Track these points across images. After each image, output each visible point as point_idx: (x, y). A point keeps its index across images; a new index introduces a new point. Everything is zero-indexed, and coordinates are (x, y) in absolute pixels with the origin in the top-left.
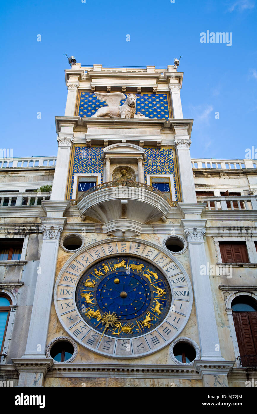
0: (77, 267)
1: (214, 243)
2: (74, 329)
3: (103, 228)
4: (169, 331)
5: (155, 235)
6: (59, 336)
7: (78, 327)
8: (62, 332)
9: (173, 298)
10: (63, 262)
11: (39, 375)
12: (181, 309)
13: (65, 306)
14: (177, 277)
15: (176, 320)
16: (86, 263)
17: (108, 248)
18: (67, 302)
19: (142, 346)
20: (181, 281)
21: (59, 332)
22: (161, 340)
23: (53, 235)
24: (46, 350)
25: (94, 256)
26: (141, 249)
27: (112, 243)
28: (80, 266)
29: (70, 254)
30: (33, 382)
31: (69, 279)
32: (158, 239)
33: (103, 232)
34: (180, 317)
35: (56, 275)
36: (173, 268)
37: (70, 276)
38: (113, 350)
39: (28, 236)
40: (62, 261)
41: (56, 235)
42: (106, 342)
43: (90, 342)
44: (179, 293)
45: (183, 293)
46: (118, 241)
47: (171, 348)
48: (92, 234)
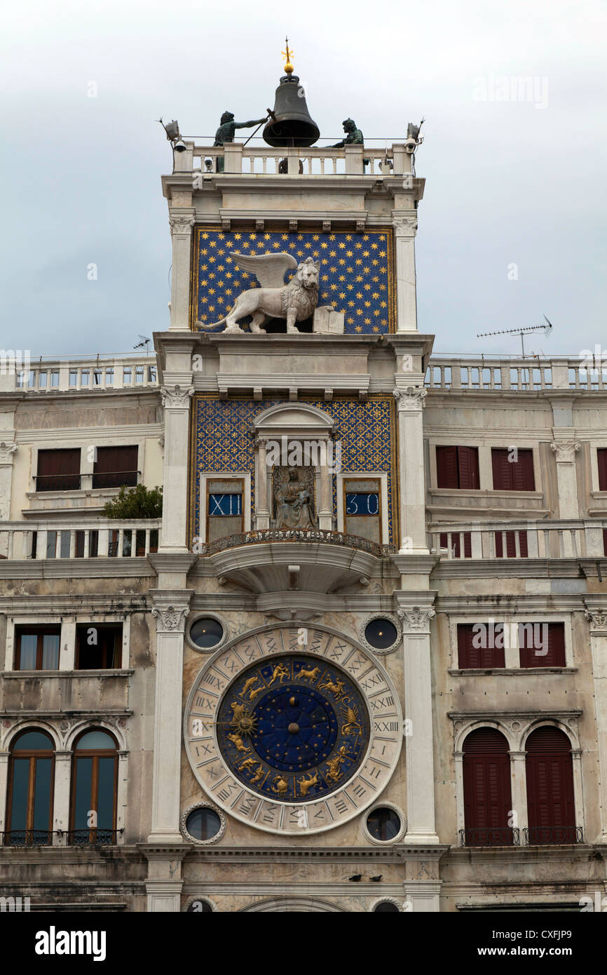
0: (216, 680)
1: (449, 627)
2: (219, 790)
3: (258, 602)
4: (363, 791)
5: (348, 614)
6: (198, 801)
7: (225, 786)
8: (200, 794)
9: (372, 736)
10: (193, 671)
11: (175, 863)
12: (383, 754)
13: (201, 751)
14: (380, 697)
15: (375, 774)
16: (232, 671)
17: (267, 640)
18: (205, 743)
19: (320, 815)
20: (386, 704)
21: (196, 794)
22: (349, 806)
23: (174, 622)
24: (180, 824)
25: (243, 659)
26: (323, 643)
27: (274, 632)
28: (221, 679)
29: (203, 656)
30: (168, 874)
31: (205, 704)
32: (353, 622)
33: (258, 610)
34: (382, 768)
35: (184, 696)
36: (376, 680)
37: (206, 697)
38: (278, 822)
39: (128, 618)
40: (191, 670)
41: (177, 622)
42: (268, 810)
43: (245, 810)
44: (382, 727)
45: (389, 727)
46: (283, 628)
47: (364, 820)
48: (240, 613)
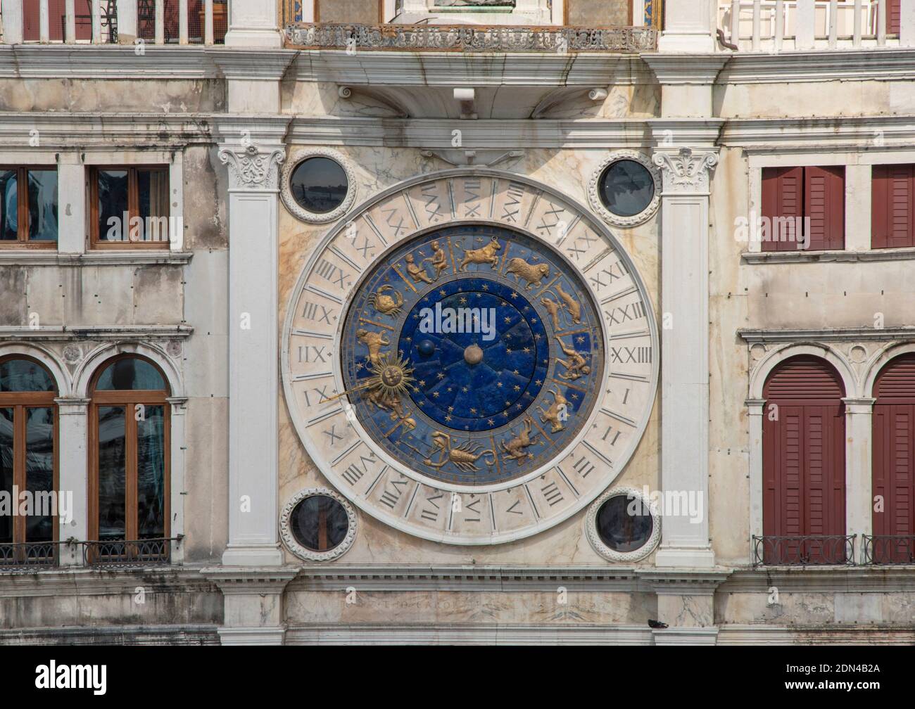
0: (337, 272)
1: (747, 173)
2: (344, 466)
3: (409, 132)
4: (588, 467)
5: (569, 153)
6: (310, 486)
7: (354, 459)
8: (312, 474)
9: (607, 372)
10: (297, 256)
12: (624, 403)
13: (315, 397)
14: (622, 303)
15: (610, 438)
16: (364, 256)
17: (426, 200)
18: (320, 384)
19: (516, 509)
20: (633, 316)
21: (306, 473)
22: (566, 494)
23: (258, 173)
24: (279, 525)
25: (384, 234)
26: (525, 205)
27: (438, 185)
28: (346, 269)
29: (314, 228)
31: (319, 314)
32: (577, 168)
33: (409, 145)
34: (623, 428)
35: (280, 300)
36: (616, 272)
37: (320, 301)
38: (446, 519)
39: (179, 157)
40: (293, 253)
42: (429, 499)
43: (389, 501)
44: (624, 355)
45: (635, 355)
46: (454, 178)
47: (591, 518)
48: (376, 149)
